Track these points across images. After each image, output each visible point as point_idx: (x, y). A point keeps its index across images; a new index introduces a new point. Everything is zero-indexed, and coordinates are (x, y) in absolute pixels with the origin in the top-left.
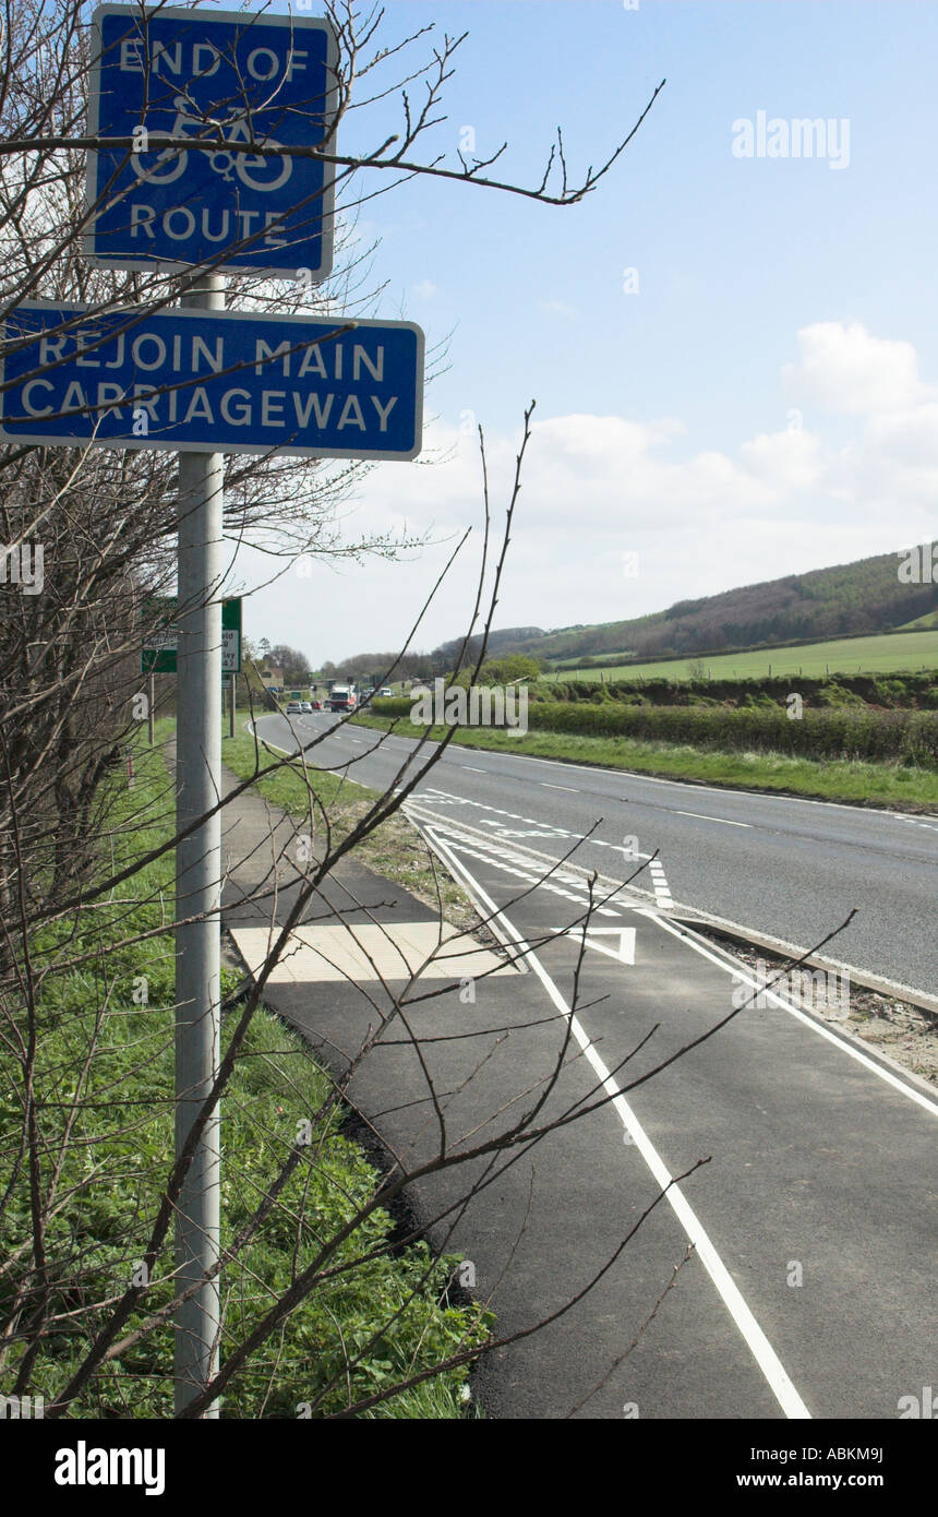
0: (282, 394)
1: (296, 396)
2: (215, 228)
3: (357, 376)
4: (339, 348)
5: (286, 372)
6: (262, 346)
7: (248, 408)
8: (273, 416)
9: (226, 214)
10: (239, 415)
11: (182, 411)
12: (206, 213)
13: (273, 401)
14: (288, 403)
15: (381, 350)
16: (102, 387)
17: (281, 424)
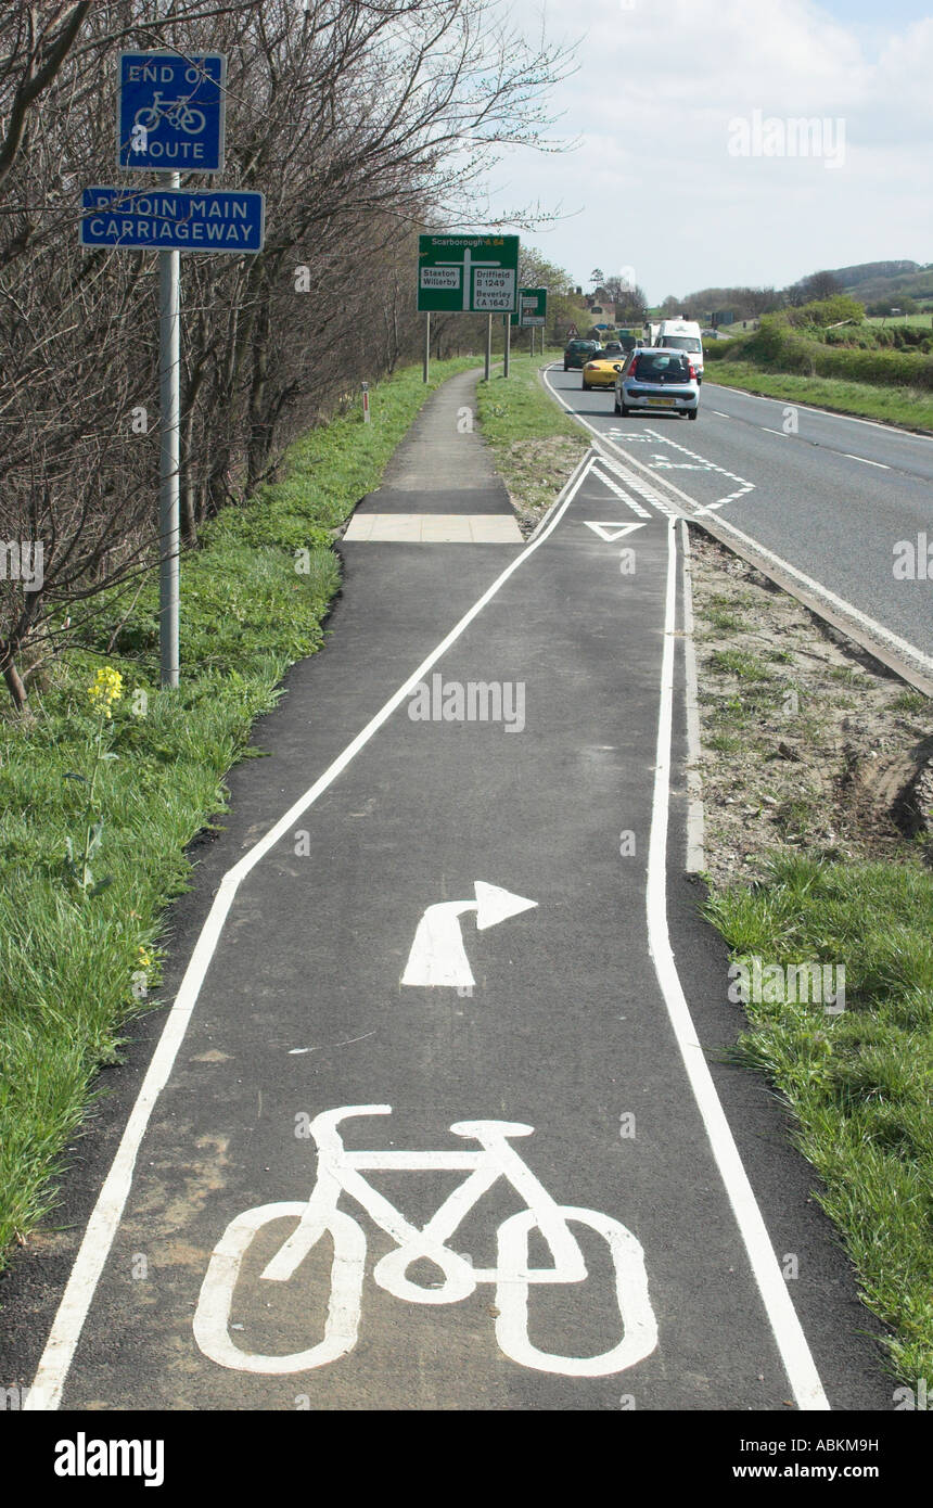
0: (202, 225)
1: (208, 225)
2: (172, 152)
3: (234, 216)
4: (227, 204)
5: (204, 215)
6: (192, 202)
7: (187, 231)
8: (198, 234)
9: (176, 145)
10: (183, 234)
11: (159, 232)
12: (168, 145)
13: (198, 228)
14: (204, 229)
15: (245, 204)
16: (124, 223)
17: (201, 238)
